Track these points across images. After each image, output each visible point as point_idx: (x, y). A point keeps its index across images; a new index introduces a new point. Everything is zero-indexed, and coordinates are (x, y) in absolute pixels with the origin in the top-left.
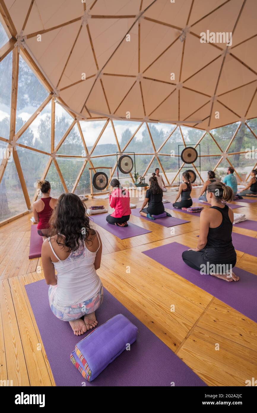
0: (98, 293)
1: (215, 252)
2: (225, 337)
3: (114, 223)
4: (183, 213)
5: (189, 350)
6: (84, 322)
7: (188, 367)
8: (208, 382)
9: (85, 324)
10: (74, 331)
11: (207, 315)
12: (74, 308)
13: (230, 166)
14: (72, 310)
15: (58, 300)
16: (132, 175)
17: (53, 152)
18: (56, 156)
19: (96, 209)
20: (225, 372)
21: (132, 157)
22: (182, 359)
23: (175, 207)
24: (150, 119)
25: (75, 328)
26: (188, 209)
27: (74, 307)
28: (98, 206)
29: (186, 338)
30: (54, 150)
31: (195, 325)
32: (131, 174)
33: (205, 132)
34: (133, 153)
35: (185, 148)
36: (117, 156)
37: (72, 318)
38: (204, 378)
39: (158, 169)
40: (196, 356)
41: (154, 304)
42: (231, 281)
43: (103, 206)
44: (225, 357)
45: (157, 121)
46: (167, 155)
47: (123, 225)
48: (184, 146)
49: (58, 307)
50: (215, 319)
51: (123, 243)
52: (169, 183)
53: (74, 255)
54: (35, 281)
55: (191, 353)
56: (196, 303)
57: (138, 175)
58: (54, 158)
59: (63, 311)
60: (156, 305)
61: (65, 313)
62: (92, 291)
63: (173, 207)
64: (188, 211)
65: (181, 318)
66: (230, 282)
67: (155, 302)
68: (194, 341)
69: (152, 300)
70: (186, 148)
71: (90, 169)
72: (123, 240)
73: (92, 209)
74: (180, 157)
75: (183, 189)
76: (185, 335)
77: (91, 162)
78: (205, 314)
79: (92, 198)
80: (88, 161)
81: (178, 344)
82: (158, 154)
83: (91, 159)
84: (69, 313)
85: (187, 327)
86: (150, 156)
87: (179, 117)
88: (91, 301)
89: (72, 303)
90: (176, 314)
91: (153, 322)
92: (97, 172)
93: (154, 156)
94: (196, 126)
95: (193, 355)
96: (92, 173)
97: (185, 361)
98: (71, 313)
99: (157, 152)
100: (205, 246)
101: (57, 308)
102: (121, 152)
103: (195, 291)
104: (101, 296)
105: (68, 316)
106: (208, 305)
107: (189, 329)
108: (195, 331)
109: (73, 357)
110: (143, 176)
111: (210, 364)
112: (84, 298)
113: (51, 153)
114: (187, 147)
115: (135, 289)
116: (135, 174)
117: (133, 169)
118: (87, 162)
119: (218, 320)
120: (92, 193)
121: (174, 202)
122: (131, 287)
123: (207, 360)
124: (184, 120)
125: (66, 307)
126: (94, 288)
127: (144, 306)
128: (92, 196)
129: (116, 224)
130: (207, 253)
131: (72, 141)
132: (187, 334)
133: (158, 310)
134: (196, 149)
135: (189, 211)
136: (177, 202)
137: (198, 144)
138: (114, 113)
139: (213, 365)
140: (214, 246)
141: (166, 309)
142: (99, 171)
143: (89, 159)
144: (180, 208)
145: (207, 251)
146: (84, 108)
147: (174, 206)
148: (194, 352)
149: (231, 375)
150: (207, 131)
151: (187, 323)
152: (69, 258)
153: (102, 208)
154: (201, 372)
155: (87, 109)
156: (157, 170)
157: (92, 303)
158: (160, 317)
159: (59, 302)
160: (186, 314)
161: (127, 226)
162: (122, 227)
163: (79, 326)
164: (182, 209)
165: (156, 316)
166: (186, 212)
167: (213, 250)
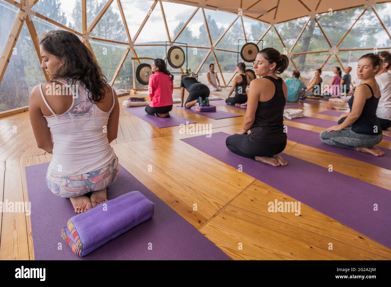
0: (109, 165)
1: (263, 132)
2: (261, 214)
3: (154, 113)
4: (236, 109)
5: (215, 226)
6: (90, 199)
7: (210, 241)
8: (230, 254)
9: (91, 201)
10: (75, 208)
11: (245, 195)
12: (73, 180)
13: (295, 69)
14: (71, 182)
15: (53, 170)
16: (184, 71)
17: (85, 33)
18: (90, 38)
19: (135, 101)
20: (254, 245)
21: (184, 49)
22: (205, 234)
23: (228, 103)
24: (207, 5)
25: (77, 206)
26: (242, 105)
27: (73, 178)
28: (138, 98)
29: (214, 216)
30: (86, 30)
31: (228, 204)
32: (183, 69)
33: (270, 26)
34: (186, 45)
35: (245, 43)
36: (166, 47)
37: (72, 193)
38: (227, 251)
39: (213, 64)
40: (223, 232)
41: (184, 185)
42: (278, 166)
43: (144, 98)
44: (257, 232)
46: (225, 51)
47: (164, 115)
48: (245, 41)
49: (53, 179)
50: (252, 198)
51: (160, 131)
52: (225, 83)
53: (75, 110)
54: (41, 163)
55: (218, 229)
56: (234, 185)
57: (190, 71)
58: (87, 41)
59: (58, 183)
60: (185, 186)
61: (62, 186)
62: (100, 161)
63: (226, 104)
64: (241, 107)
65: (213, 198)
66: (276, 166)
67: (185, 183)
68: (224, 218)
69: (181, 182)
70: (247, 44)
71: (132, 58)
72: (161, 129)
73: (130, 100)
74: (239, 54)
75: (238, 82)
76: (214, 213)
77: (134, 51)
78: (242, 194)
79: (135, 93)
80: (131, 50)
81: (203, 221)
82: (215, 48)
83: (135, 48)
84: (67, 186)
85: (218, 206)
86: (205, 50)
87: (241, 5)
88: (99, 173)
89: (70, 172)
90: (207, 195)
91: (177, 202)
92: (141, 63)
93: (210, 50)
94: (259, 18)
95: (219, 231)
96: (135, 65)
97: (207, 236)
98: (70, 185)
99: (214, 46)
100: (252, 126)
101: (51, 181)
102: (170, 42)
103: (235, 175)
104: (113, 170)
105: (66, 190)
106: (248, 187)
107: (219, 208)
108: (226, 209)
109: (64, 233)
110: (196, 74)
111: (238, 238)
112: (88, 169)
113: (82, 33)
114: (248, 42)
115: (164, 171)
116: (187, 70)
117: (184, 63)
118: (129, 50)
119: (256, 199)
120: (134, 87)
121: (227, 98)
122: (160, 170)
123: (235, 235)
124: (247, 10)
125: (62, 177)
126: (103, 158)
127: (170, 187)
128: (134, 91)
129: (156, 114)
130: (253, 134)
131: (116, 31)
132: (216, 212)
133: (186, 191)
134: (258, 45)
135: (243, 107)
136: (230, 97)
137: (261, 40)
139: (240, 239)
140: (262, 125)
141: (196, 189)
142: (143, 61)
143: (132, 47)
144: (233, 104)
145: (254, 131)
147: (226, 102)
148: (220, 228)
149: (260, 247)
150: (272, 25)
151: (218, 202)
152: (68, 114)
153: (143, 100)
154: (226, 246)
156: (212, 66)
157: (100, 177)
158: (187, 197)
159: (53, 171)
160: (219, 194)
161: (168, 117)
162: (163, 117)
163: (83, 203)
164: (236, 105)
165: (183, 196)
166: (239, 107)
167: (261, 129)
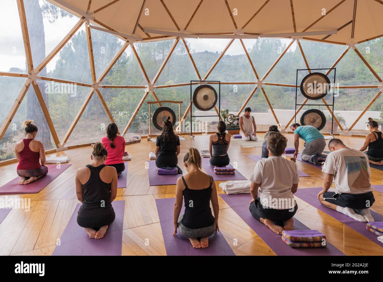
17: (94, 83)
18: (100, 87)
24: (245, 33)
30: (95, 80)
33: (346, 47)
34: (218, 82)
35: (308, 74)
36: (191, 86)
45: (258, 34)
46: (278, 85)
48: (307, 71)
58: (96, 90)
70: (311, 74)
71: (148, 103)
74: (299, 88)
77: (154, 93)
82: (262, 82)
83: (155, 90)
86: (248, 85)
87: (295, 26)
92: (160, 107)
93: (255, 86)
94: (326, 40)
114: (312, 72)
118: (148, 93)
124: (304, 31)
134: (328, 75)
137: (332, 69)
138: (185, 29)
142: (163, 105)
143: (151, 90)
146: (138, 27)
150: (349, 45)
155: (142, 29)
